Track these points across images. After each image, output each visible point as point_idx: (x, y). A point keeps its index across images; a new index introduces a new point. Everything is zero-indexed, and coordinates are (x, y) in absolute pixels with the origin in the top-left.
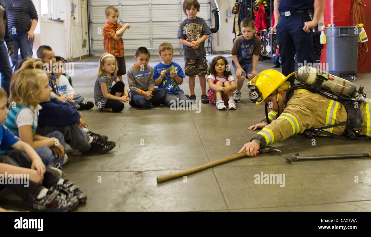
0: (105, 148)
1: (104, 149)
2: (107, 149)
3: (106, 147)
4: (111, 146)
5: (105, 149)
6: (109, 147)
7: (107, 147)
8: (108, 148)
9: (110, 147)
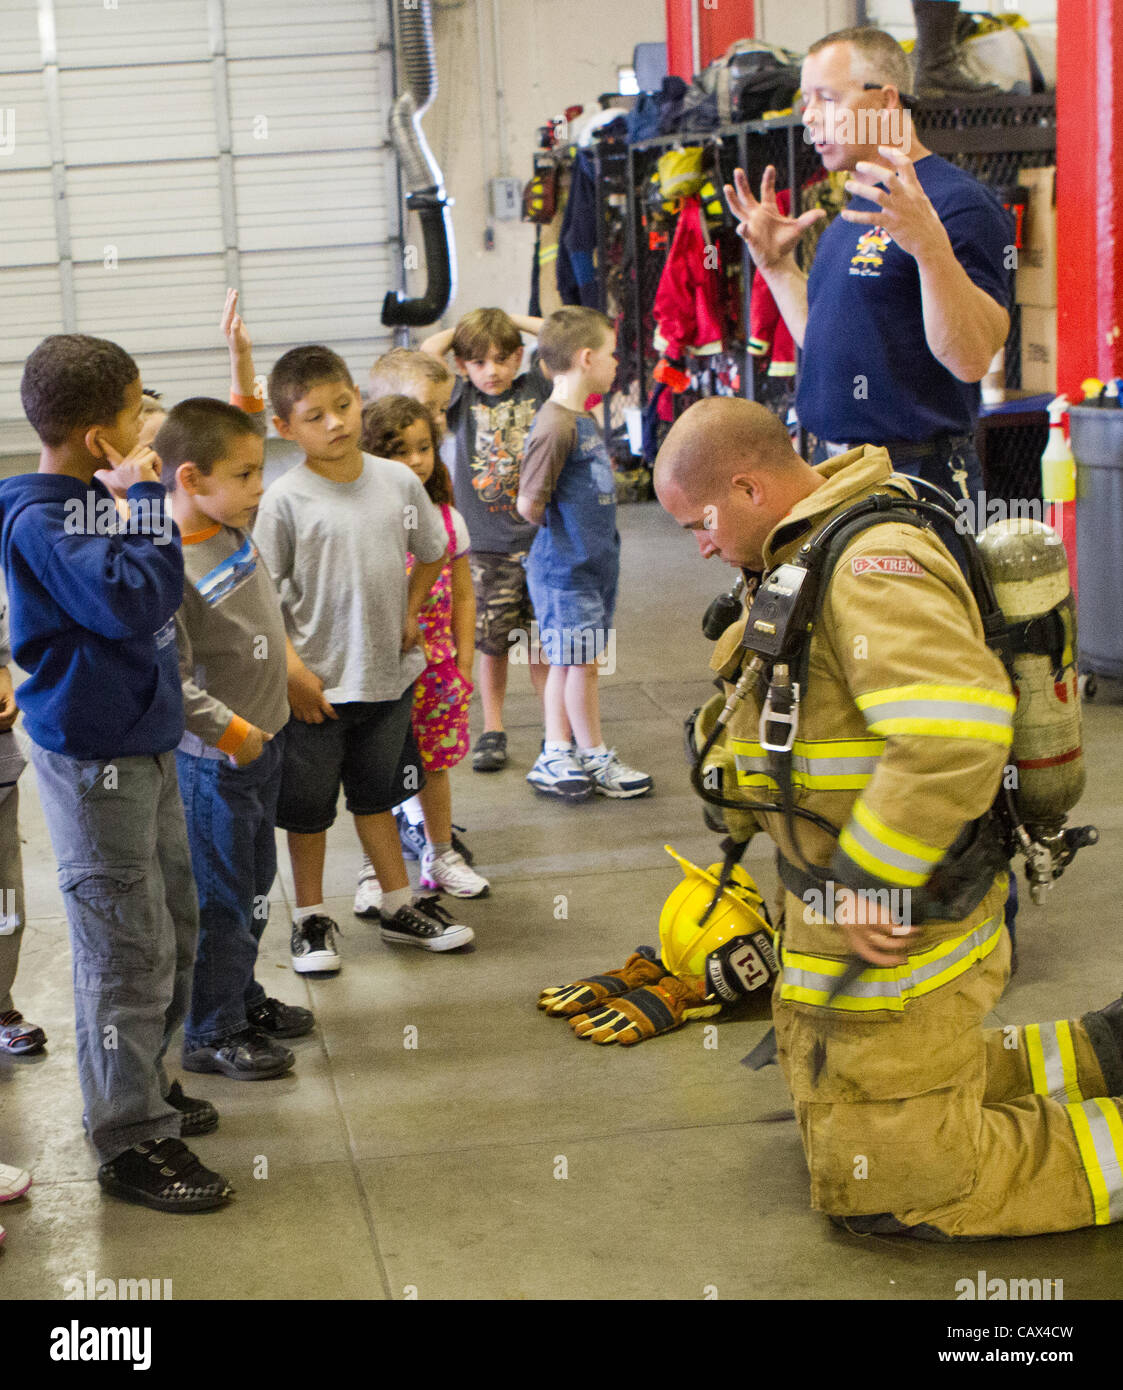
0: (174, 1192)
1: (166, 1192)
2: (177, 1195)
3: (179, 1188)
4: (199, 1191)
5: (169, 1196)
6: (191, 1190)
7: (183, 1191)
8: (185, 1195)
9: (193, 1195)
